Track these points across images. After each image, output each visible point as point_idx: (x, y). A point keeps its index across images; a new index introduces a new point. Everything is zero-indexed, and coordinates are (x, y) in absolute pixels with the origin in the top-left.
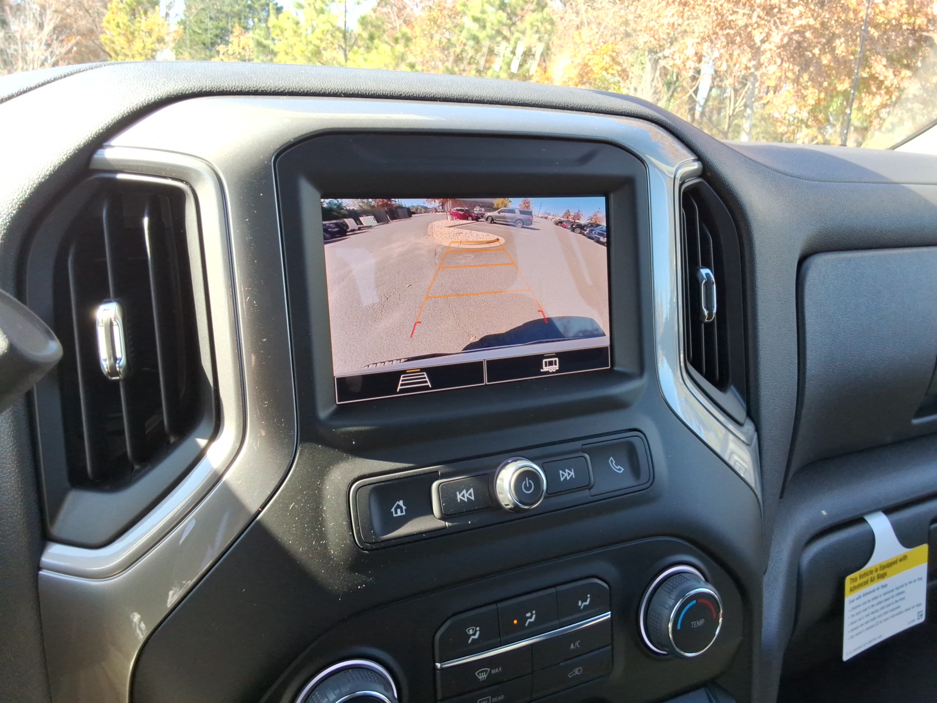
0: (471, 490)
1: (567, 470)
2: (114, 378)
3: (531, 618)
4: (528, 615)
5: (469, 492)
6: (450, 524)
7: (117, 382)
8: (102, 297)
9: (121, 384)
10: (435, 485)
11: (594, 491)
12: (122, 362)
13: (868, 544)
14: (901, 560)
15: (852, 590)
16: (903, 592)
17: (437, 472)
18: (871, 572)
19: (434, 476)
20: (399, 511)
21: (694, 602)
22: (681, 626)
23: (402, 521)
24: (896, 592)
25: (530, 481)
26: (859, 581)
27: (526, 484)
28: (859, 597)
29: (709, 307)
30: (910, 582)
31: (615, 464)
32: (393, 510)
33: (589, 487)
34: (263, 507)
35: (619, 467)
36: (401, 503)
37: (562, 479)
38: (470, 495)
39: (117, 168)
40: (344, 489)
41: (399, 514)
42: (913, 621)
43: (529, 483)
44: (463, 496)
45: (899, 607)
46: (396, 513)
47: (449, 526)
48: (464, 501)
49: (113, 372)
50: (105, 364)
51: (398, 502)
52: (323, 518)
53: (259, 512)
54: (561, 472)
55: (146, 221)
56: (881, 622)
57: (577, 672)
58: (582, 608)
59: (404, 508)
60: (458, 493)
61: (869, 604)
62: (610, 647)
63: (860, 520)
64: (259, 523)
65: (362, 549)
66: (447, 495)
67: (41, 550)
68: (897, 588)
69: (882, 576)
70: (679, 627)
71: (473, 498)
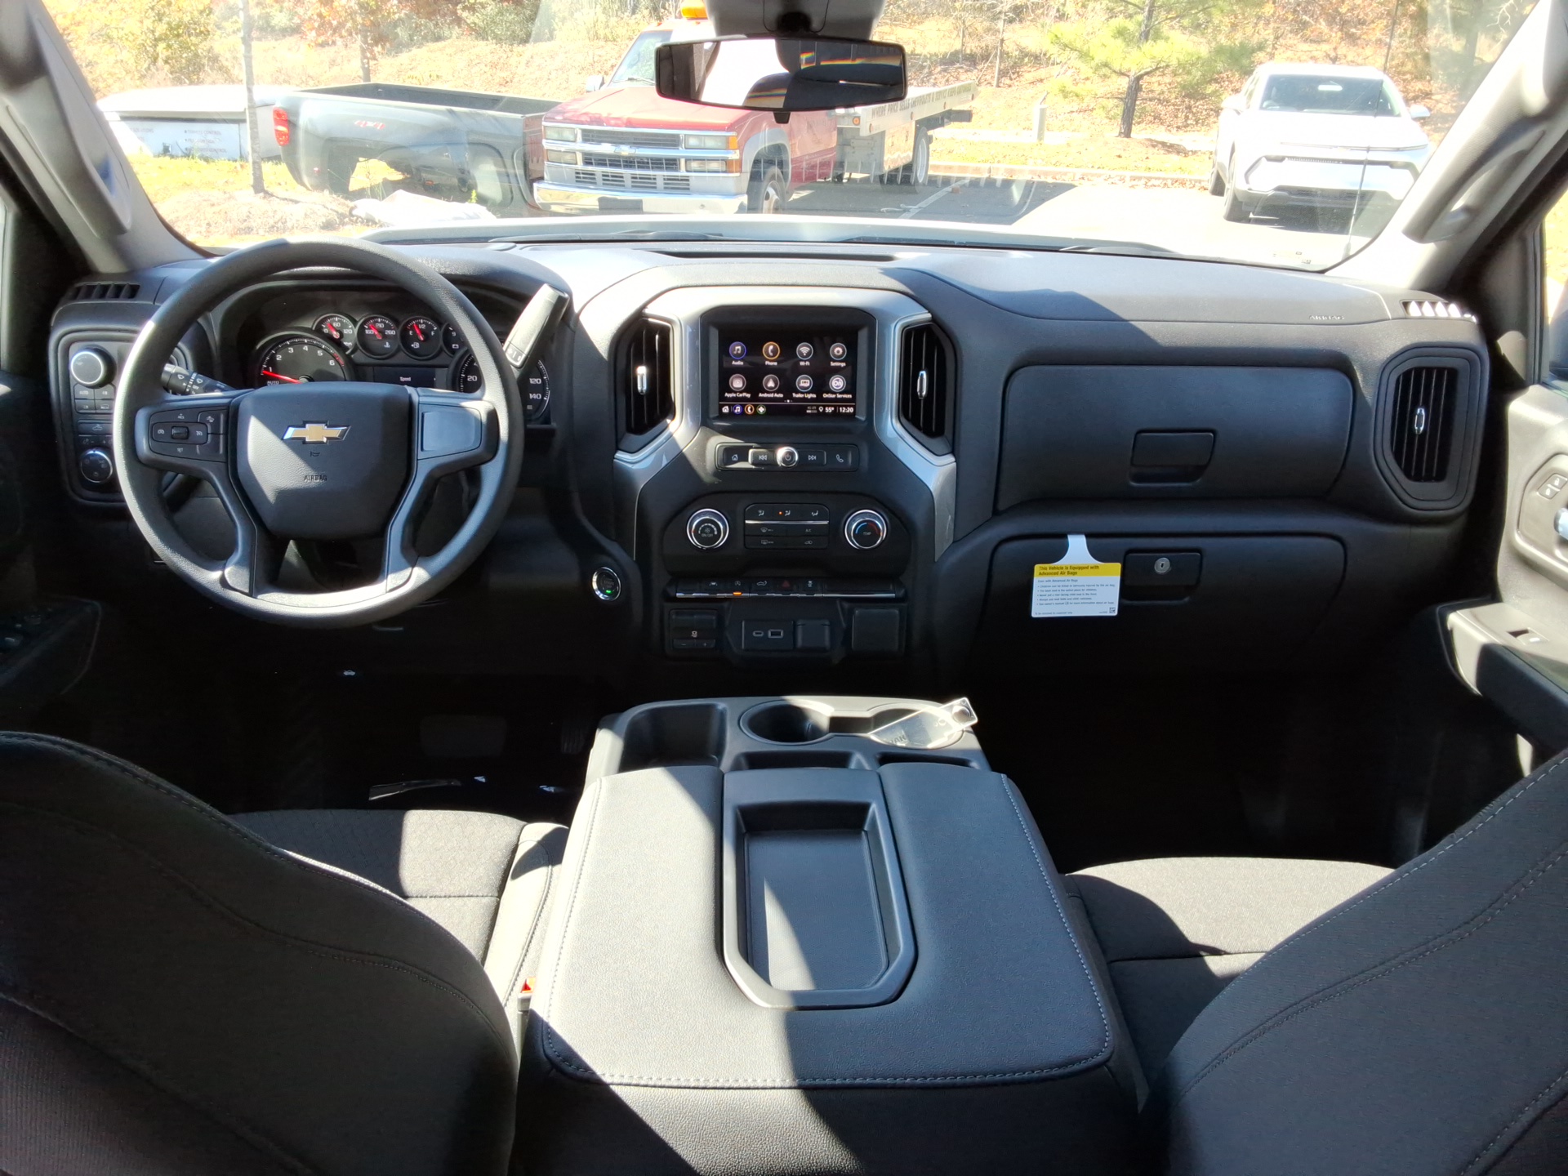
0: (766, 455)
1: (809, 455)
3: (788, 513)
4: (786, 511)
7: (643, 394)
8: (641, 364)
9: (644, 396)
10: (751, 451)
11: (824, 467)
12: (645, 388)
13: (1060, 552)
14: (1092, 568)
15: (1041, 575)
16: (1094, 590)
17: (753, 446)
18: (1058, 568)
19: (751, 447)
23: (735, 462)
24: (1086, 588)
26: (1048, 571)
27: (789, 457)
30: (1102, 585)
32: (732, 457)
33: (822, 465)
34: (685, 447)
35: (841, 459)
38: (765, 457)
39: (648, 317)
40: (715, 446)
42: (1106, 612)
44: (762, 457)
45: (1091, 599)
46: (734, 459)
47: (754, 468)
48: (762, 459)
49: (642, 391)
50: (639, 388)
51: (735, 455)
52: (706, 455)
53: (684, 449)
55: (657, 337)
56: (1071, 603)
57: (809, 542)
58: (813, 516)
59: (737, 457)
60: (760, 456)
61: (1061, 588)
63: (1064, 536)
64: (683, 453)
65: (719, 469)
66: (755, 456)
67: (616, 452)
68: (1088, 586)
69: (1073, 574)
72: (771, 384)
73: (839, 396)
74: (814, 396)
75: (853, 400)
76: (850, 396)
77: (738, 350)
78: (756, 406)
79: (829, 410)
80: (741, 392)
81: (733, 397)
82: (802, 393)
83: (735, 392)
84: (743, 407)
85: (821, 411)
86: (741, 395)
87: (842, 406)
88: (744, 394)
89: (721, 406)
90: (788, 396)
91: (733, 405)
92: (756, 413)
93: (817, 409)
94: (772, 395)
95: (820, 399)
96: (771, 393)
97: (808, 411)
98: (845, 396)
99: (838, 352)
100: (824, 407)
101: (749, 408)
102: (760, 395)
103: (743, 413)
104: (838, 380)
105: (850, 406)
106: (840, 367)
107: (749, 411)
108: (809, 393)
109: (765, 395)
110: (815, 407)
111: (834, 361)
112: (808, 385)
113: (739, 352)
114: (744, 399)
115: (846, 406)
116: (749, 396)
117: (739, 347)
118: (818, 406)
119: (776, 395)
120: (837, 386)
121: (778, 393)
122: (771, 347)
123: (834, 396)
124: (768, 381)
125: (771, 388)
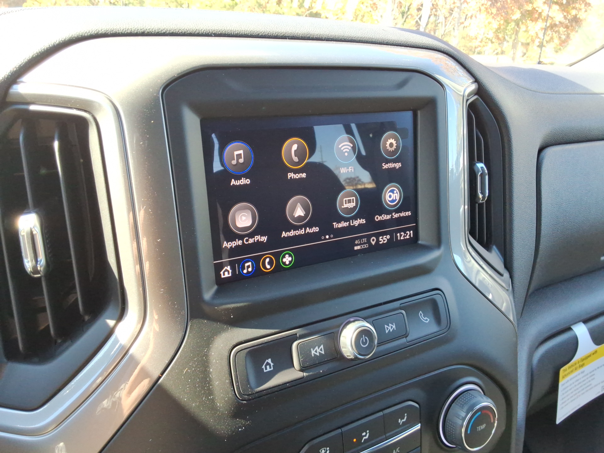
0: (322, 347)
1: (390, 325)
2: (35, 276)
3: (366, 436)
4: (364, 434)
5: (320, 348)
6: (307, 374)
7: (39, 278)
9: (43, 279)
10: (295, 345)
11: (409, 338)
12: (43, 263)
13: (574, 344)
15: (563, 377)
16: (594, 375)
17: (296, 334)
18: (575, 364)
19: (294, 338)
20: (268, 367)
21: (479, 413)
22: (470, 431)
23: (271, 375)
24: (590, 375)
25: (366, 337)
26: (568, 371)
27: (363, 339)
28: (568, 381)
29: (483, 193)
30: (598, 368)
31: (423, 316)
32: (264, 367)
33: (406, 336)
34: (162, 373)
35: (426, 318)
36: (269, 361)
37: (387, 332)
38: (321, 350)
39: (29, 100)
40: (226, 354)
41: (268, 369)
42: (599, 392)
43: (366, 339)
44: (316, 351)
45: (591, 385)
46: (266, 369)
47: (307, 376)
48: (317, 356)
49: (36, 271)
50: (28, 265)
51: (267, 361)
52: (210, 378)
53: (159, 378)
54: (386, 326)
55: (56, 145)
56: (580, 396)
58: (401, 424)
59: (272, 364)
60: (312, 349)
61: (573, 385)
62: (419, 448)
63: (569, 329)
64: (160, 386)
65: (242, 400)
66: (304, 352)
68: (590, 373)
69: (582, 366)
70: (469, 432)
71: (323, 352)
72: (299, 212)
73: (396, 216)
74: (363, 221)
75: (414, 218)
76: (408, 213)
77: (239, 156)
78: (277, 256)
79: (383, 240)
80: (251, 235)
81: (237, 247)
82: (346, 220)
83: (241, 237)
84: (256, 260)
85: (373, 243)
86: (251, 241)
87: (400, 231)
88: (257, 238)
89: (218, 268)
90: (327, 228)
91: (238, 261)
92: (279, 269)
93: (369, 242)
94: (302, 232)
95: (372, 225)
96: (300, 227)
97: (356, 248)
98: (403, 214)
99: (391, 145)
100: (377, 236)
101: (268, 260)
102: (284, 234)
103: (258, 273)
104: (392, 191)
105: (409, 229)
106: (395, 168)
107: (268, 267)
108: (355, 218)
109: (292, 233)
110: (365, 240)
111: (387, 162)
112: (354, 204)
113: (241, 161)
114: (258, 246)
115: (405, 230)
116: (264, 239)
117: (241, 152)
118: (369, 237)
119: (308, 230)
120: (393, 201)
121: (311, 227)
122: (295, 147)
123: (389, 217)
124: (293, 209)
125: (300, 218)
